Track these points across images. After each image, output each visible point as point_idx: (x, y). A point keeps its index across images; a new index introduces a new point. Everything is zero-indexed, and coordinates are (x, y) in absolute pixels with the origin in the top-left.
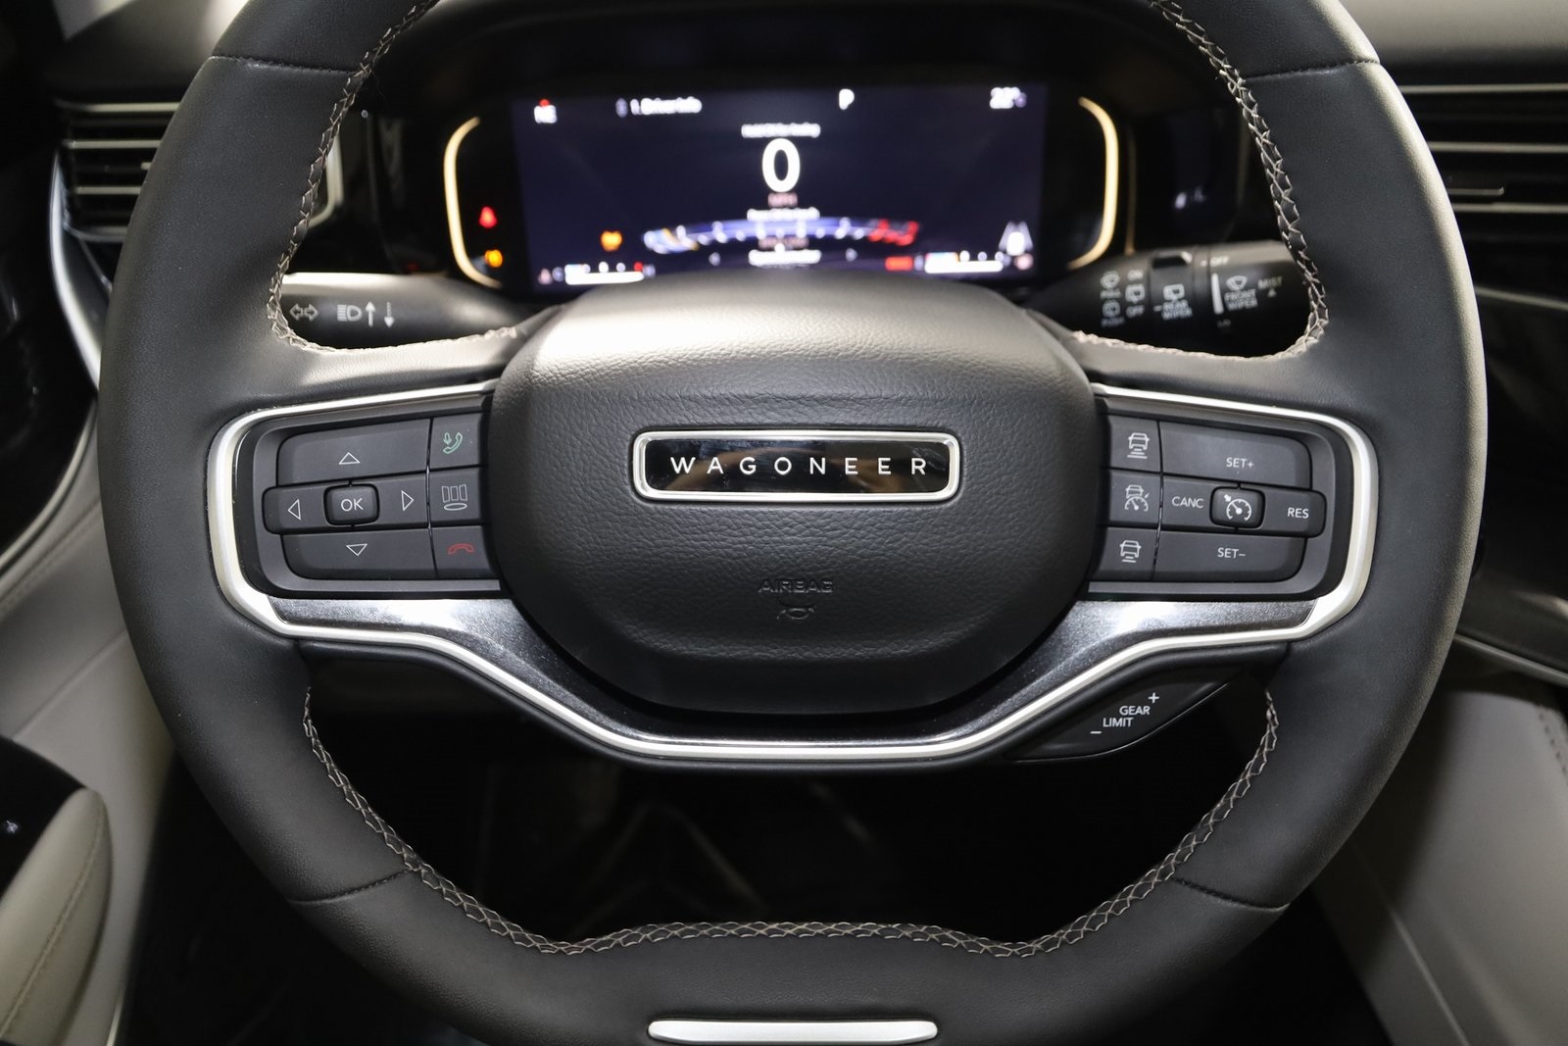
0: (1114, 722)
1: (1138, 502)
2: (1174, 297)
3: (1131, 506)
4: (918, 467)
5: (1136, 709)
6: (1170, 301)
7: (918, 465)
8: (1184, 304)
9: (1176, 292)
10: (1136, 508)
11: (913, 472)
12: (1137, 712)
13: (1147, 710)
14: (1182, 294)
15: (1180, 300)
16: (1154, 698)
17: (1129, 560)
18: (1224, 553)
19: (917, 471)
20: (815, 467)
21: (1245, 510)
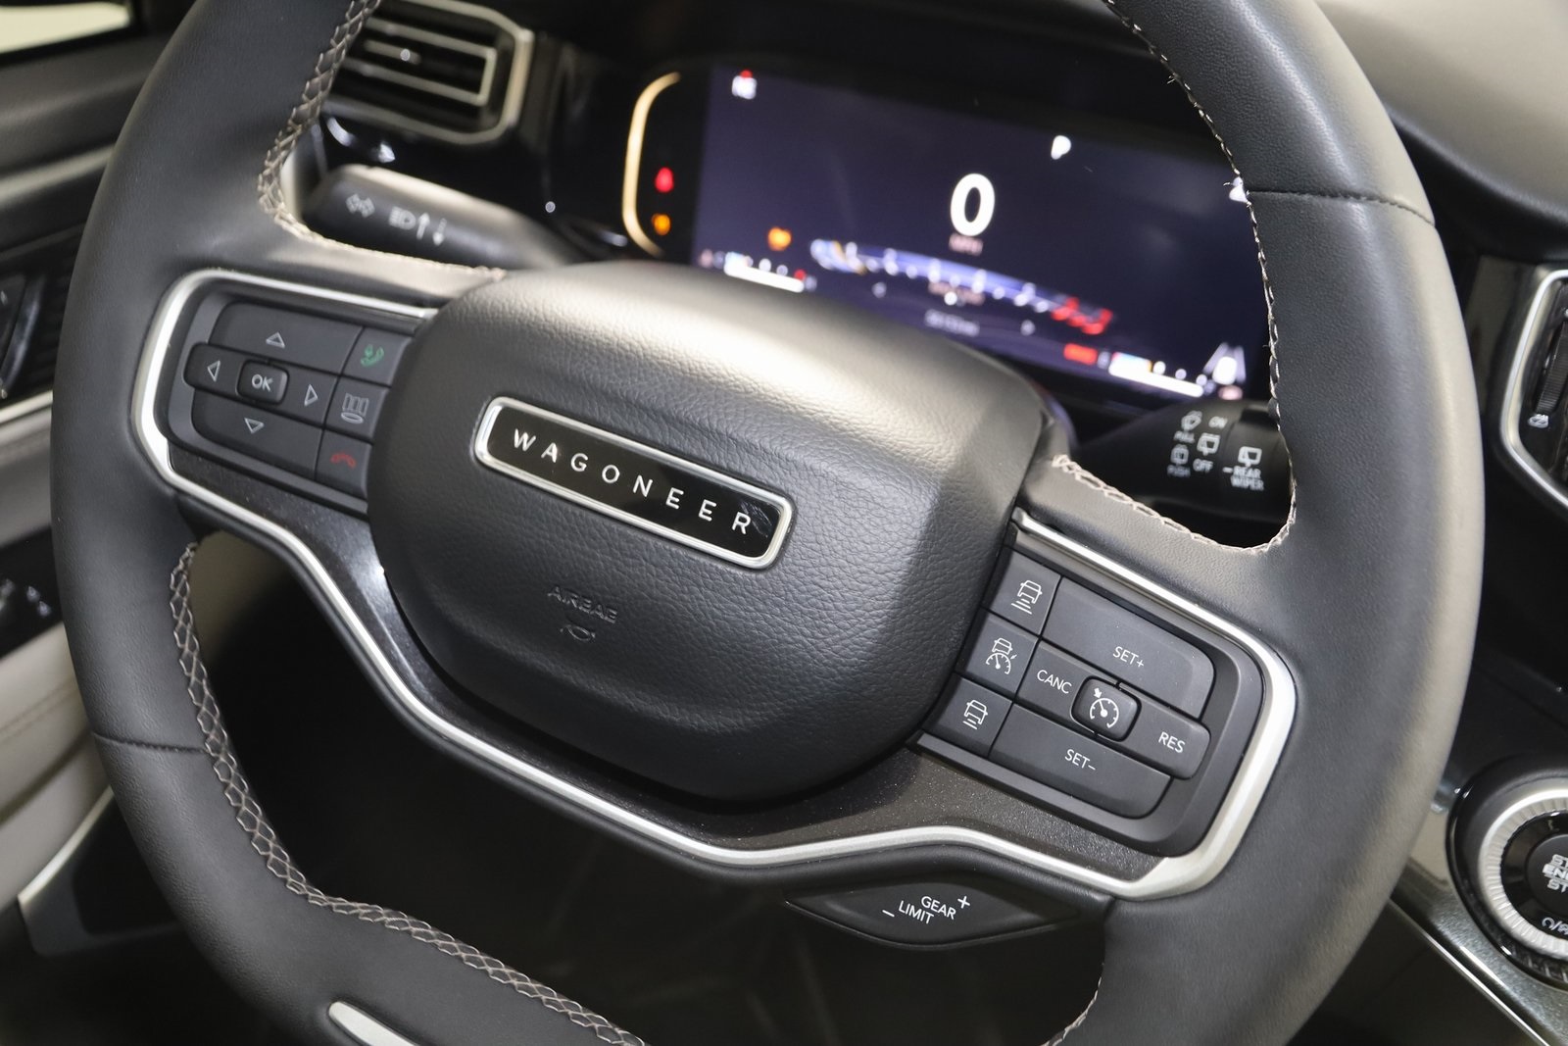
0: (911, 910)
1: (1002, 661)
2: (1248, 462)
3: (993, 662)
4: (741, 523)
5: (940, 906)
6: (1242, 465)
7: (742, 522)
8: (1257, 473)
9: (1252, 456)
10: (998, 666)
11: (734, 528)
12: (941, 910)
13: (952, 912)
14: (1257, 461)
15: (1253, 467)
16: (964, 902)
17: (970, 724)
18: (1073, 757)
19: (739, 527)
20: (639, 486)
21: (1112, 714)
